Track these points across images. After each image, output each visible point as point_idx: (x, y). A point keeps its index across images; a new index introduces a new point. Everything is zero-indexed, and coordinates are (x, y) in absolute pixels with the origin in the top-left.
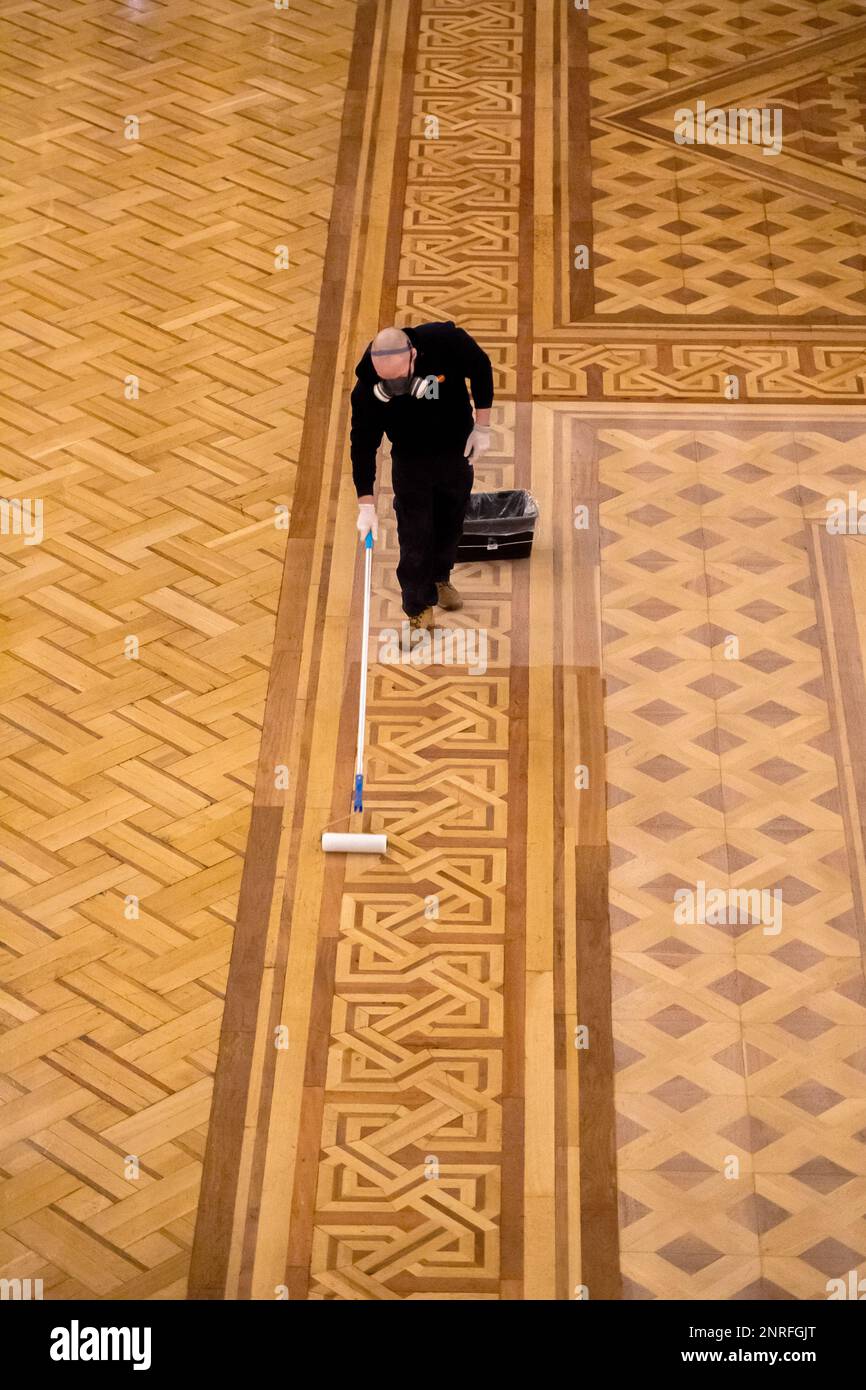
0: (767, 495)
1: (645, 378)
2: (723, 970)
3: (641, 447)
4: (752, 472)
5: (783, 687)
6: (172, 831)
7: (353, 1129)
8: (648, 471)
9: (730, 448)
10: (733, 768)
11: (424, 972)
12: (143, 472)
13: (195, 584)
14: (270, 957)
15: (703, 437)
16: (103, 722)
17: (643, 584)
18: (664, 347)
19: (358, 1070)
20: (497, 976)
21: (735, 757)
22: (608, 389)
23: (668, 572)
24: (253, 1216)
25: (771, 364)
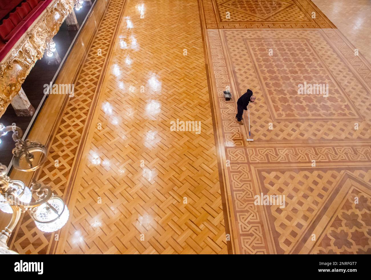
0: (239, 36)
1: (227, 27)
2: (245, 76)
3: (228, 33)
4: (238, 34)
5: (245, 53)
6: (199, 66)
7: (220, 90)
8: (230, 35)
9: (236, 33)
10: (242, 59)
11: (222, 77)
12: (189, 36)
13: (196, 45)
14: (210, 76)
15: (233, 31)
16: (192, 57)
17: (232, 44)
18: (228, 24)
19: (219, 86)
20: (228, 78)
21: (242, 58)
22: (225, 28)
23: (233, 43)
24: (214, 98)
25: (237, 25)
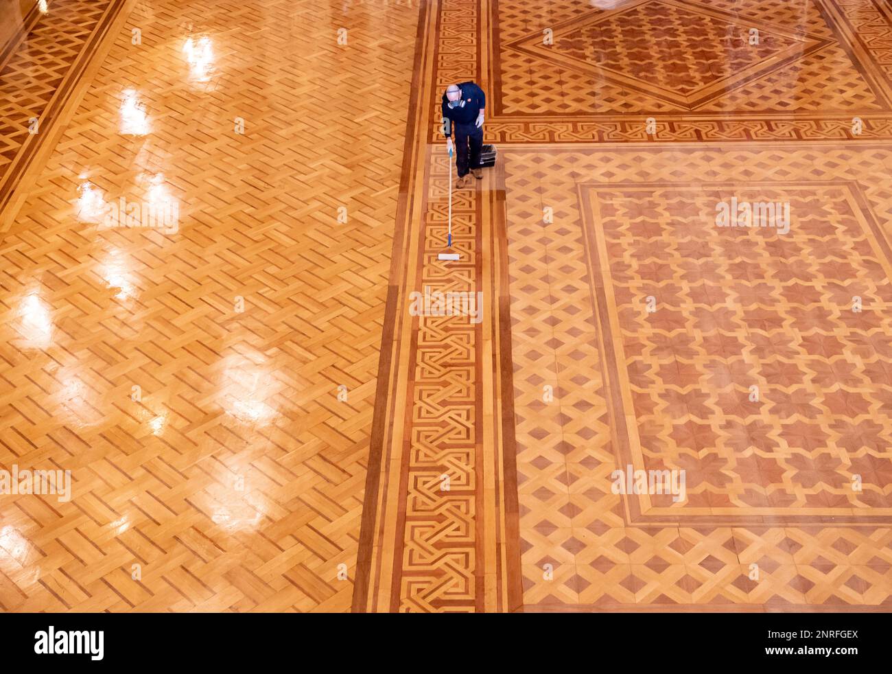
0: (562, 175)
1: (520, 135)
2: (550, 338)
3: (518, 159)
4: (557, 167)
5: (569, 241)
6: (362, 295)
7: (425, 395)
8: (522, 167)
9: (549, 159)
10: (552, 269)
11: (448, 341)
12: (349, 171)
13: (366, 210)
14: (395, 337)
15: (540, 155)
16: (336, 258)
17: (521, 206)
18: (527, 124)
19: (426, 374)
20: (473, 342)
21: (552, 265)
22: (508, 139)
23: (529, 202)
24: (391, 425)
25: (562, 129)
